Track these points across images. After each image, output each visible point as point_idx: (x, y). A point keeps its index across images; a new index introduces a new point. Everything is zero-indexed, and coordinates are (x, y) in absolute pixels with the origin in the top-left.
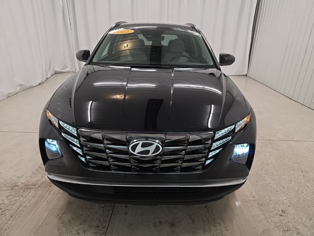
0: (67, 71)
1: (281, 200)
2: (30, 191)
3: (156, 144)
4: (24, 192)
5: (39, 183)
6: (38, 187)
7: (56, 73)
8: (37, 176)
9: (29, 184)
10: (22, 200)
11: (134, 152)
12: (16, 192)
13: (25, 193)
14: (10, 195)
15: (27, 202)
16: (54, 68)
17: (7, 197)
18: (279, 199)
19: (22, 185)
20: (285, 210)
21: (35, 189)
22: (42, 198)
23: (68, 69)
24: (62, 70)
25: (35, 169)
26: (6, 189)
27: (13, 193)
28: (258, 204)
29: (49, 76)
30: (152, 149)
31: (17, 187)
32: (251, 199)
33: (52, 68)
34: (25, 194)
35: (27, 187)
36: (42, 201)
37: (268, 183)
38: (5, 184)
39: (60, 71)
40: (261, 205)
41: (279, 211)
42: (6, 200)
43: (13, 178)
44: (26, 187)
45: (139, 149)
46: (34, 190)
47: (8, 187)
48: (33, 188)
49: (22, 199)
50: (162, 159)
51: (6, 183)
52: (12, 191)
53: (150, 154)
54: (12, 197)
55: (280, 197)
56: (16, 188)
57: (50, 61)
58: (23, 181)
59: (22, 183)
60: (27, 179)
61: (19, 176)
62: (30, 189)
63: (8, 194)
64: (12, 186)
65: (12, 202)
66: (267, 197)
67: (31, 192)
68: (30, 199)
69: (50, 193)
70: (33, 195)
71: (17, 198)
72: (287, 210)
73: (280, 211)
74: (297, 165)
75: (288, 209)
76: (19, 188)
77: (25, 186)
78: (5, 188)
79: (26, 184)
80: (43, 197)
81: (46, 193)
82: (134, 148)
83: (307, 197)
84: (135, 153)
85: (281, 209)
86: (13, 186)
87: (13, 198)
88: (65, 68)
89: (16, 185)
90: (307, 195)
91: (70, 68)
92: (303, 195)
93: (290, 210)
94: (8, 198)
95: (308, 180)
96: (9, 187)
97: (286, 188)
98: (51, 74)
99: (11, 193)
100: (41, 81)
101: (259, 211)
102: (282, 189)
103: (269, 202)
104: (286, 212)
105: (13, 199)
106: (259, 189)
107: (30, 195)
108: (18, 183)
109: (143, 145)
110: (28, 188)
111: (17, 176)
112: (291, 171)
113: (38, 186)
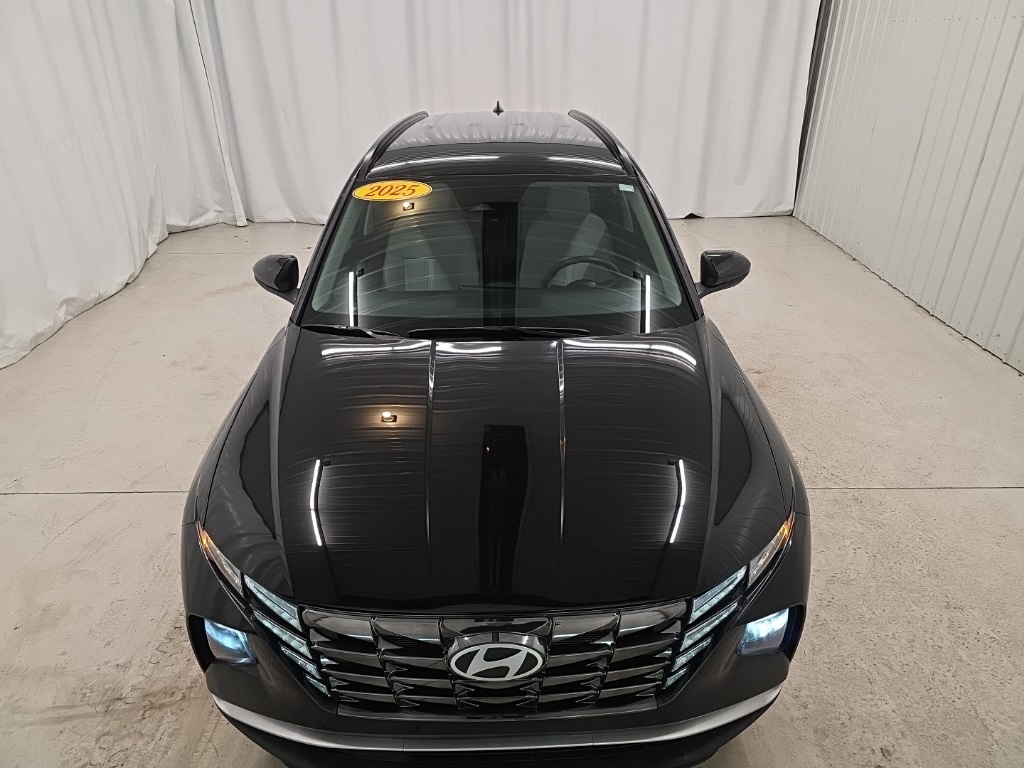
0: (207, 224)
1: (882, 714)
2: (158, 714)
3: (525, 651)
4: (144, 721)
5: (184, 684)
6: (181, 699)
7: (172, 232)
8: (172, 660)
9: (155, 689)
10: (142, 747)
11: (465, 672)
12: (120, 719)
13: (149, 725)
14: (107, 734)
15: (159, 755)
16: (164, 219)
17: (98, 740)
18: (875, 709)
19: (135, 694)
20: (892, 750)
21: (174, 709)
22: (200, 738)
23: (210, 217)
24: (190, 221)
25: (163, 633)
26: (92, 710)
27: (114, 725)
28: (816, 731)
29: (152, 248)
30: (514, 663)
31: (120, 703)
32: (796, 714)
33: (159, 220)
34: (148, 727)
35: (151, 703)
36: (200, 749)
37: (846, 654)
38: (85, 695)
39: (185, 224)
40: (825, 734)
41: (873, 751)
42: (97, 751)
43: (103, 670)
44: (148, 703)
45: (478, 665)
46: (173, 713)
47: (94, 705)
48: (168, 706)
49: (140, 743)
50: (544, 685)
51: (87, 688)
52: (108, 718)
53: (509, 677)
54: (110, 738)
55: (879, 702)
56: (119, 705)
57: (151, 199)
58: (134, 681)
59: (134, 689)
60: (147, 673)
61: (119, 662)
62: (161, 707)
63: (100, 728)
64: (105, 699)
65: (116, 758)
66: (842, 703)
67: (166, 720)
68: (164, 743)
69: (219, 720)
70: (170, 730)
71: (127, 743)
72: (897, 747)
73: (878, 752)
74: (935, 582)
75: (898, 744)
76: (128, 706)
77: (145, 696)
78: (87, 709)
79: (144, 693)
80: (202, 735)
81: (209, 719)
82: (464, 663)
83: (956, 700)
84: (469, 675)
85: (880, 745)
86: (112, 702)
87: (115, 741)
88: (201, 215)
89: (118, 696)
90: (958, 691)
91: (216, 211)
92: (944, 694)
93: (905, 749)
94: (101, 743)
95: (961, 636)
96: (99, 704)
97: (897, 668)
98: (157, 241)
99: (108, 723)
100: (131, 276)
101: (818, 756)
102: (887, 673)
103: (847, 723)
104: (893, 757)
105: (117, 748)
106: (820, 676)
107: (162, 729)
108: (122, 688)
109: (490, 656)
110: (152, 706)
111: (116, 663)
112: (914, 607)
113: (180, 696)
